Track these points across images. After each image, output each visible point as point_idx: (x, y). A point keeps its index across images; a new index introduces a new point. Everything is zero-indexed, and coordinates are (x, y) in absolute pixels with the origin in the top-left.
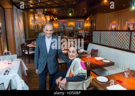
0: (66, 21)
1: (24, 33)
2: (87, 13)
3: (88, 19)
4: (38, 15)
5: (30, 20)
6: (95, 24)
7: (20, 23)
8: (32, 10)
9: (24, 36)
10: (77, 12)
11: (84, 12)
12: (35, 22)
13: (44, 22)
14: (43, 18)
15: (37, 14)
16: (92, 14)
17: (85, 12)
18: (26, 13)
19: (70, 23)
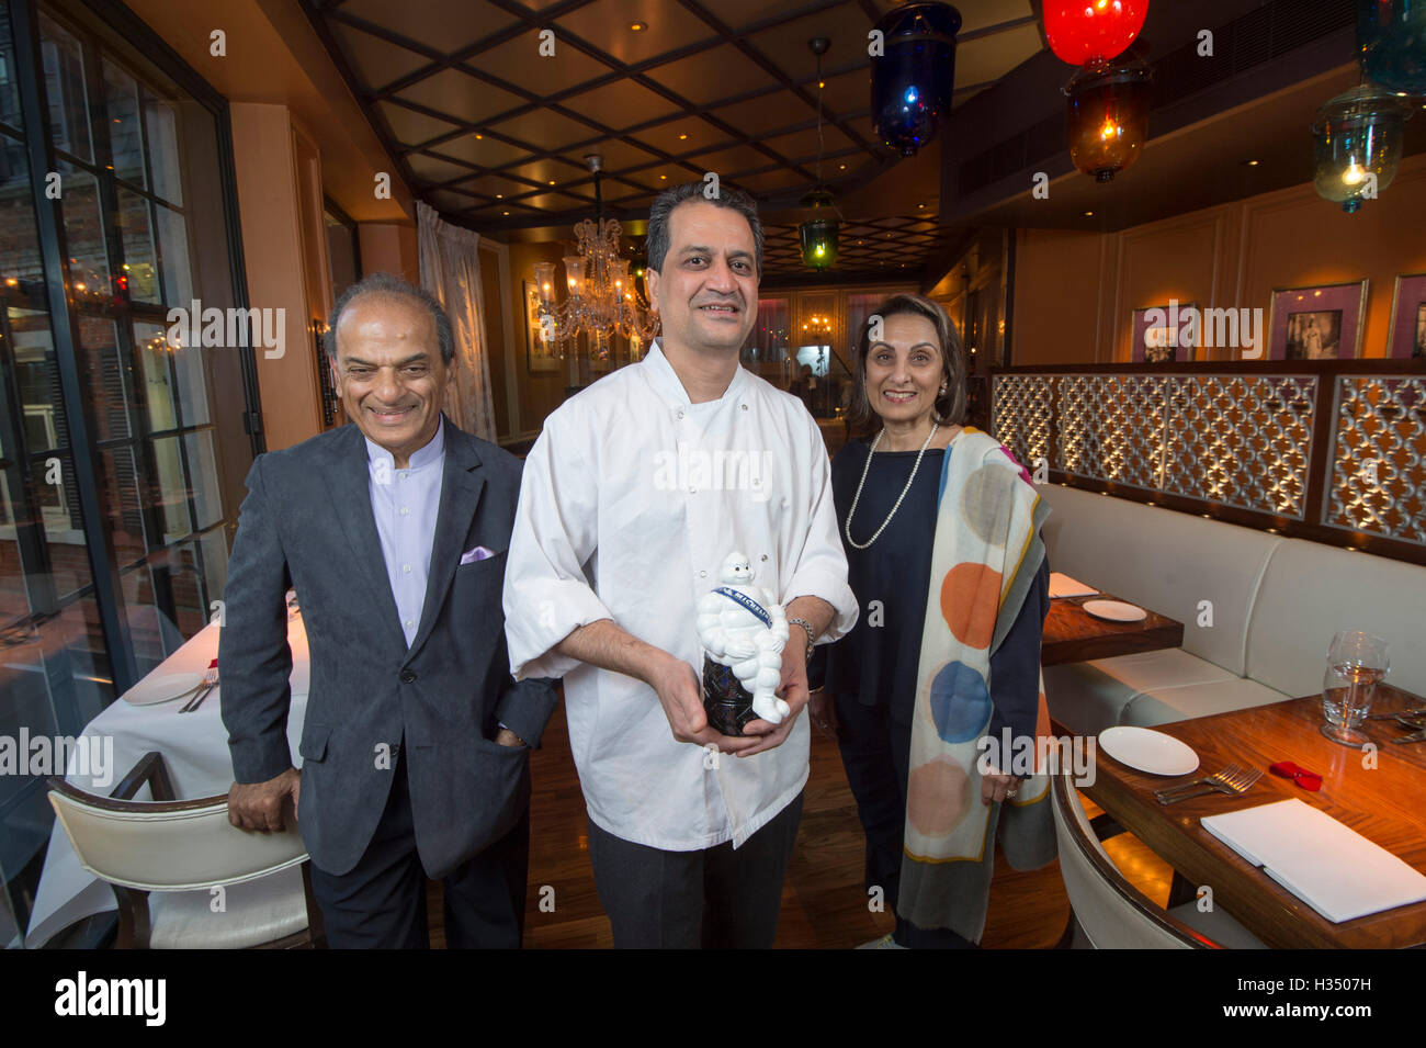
0: (783, 302)
1: (489, 391)
2: (938, 237)
3: (943, 286)
4: (589, 264)
5: (533, 305)
6: (1002, 325)
7: (466, 324)
8: (540, 234)
9: (491, 415)
10: (865, 237)
11: (913, 233)
12: (565, 317)
13: (626, 312)
14: (618, 284)
15: (578, 255)
16: (975, 249)
17: (924, 233)
18: (502, 250)
19: (806, 320)
